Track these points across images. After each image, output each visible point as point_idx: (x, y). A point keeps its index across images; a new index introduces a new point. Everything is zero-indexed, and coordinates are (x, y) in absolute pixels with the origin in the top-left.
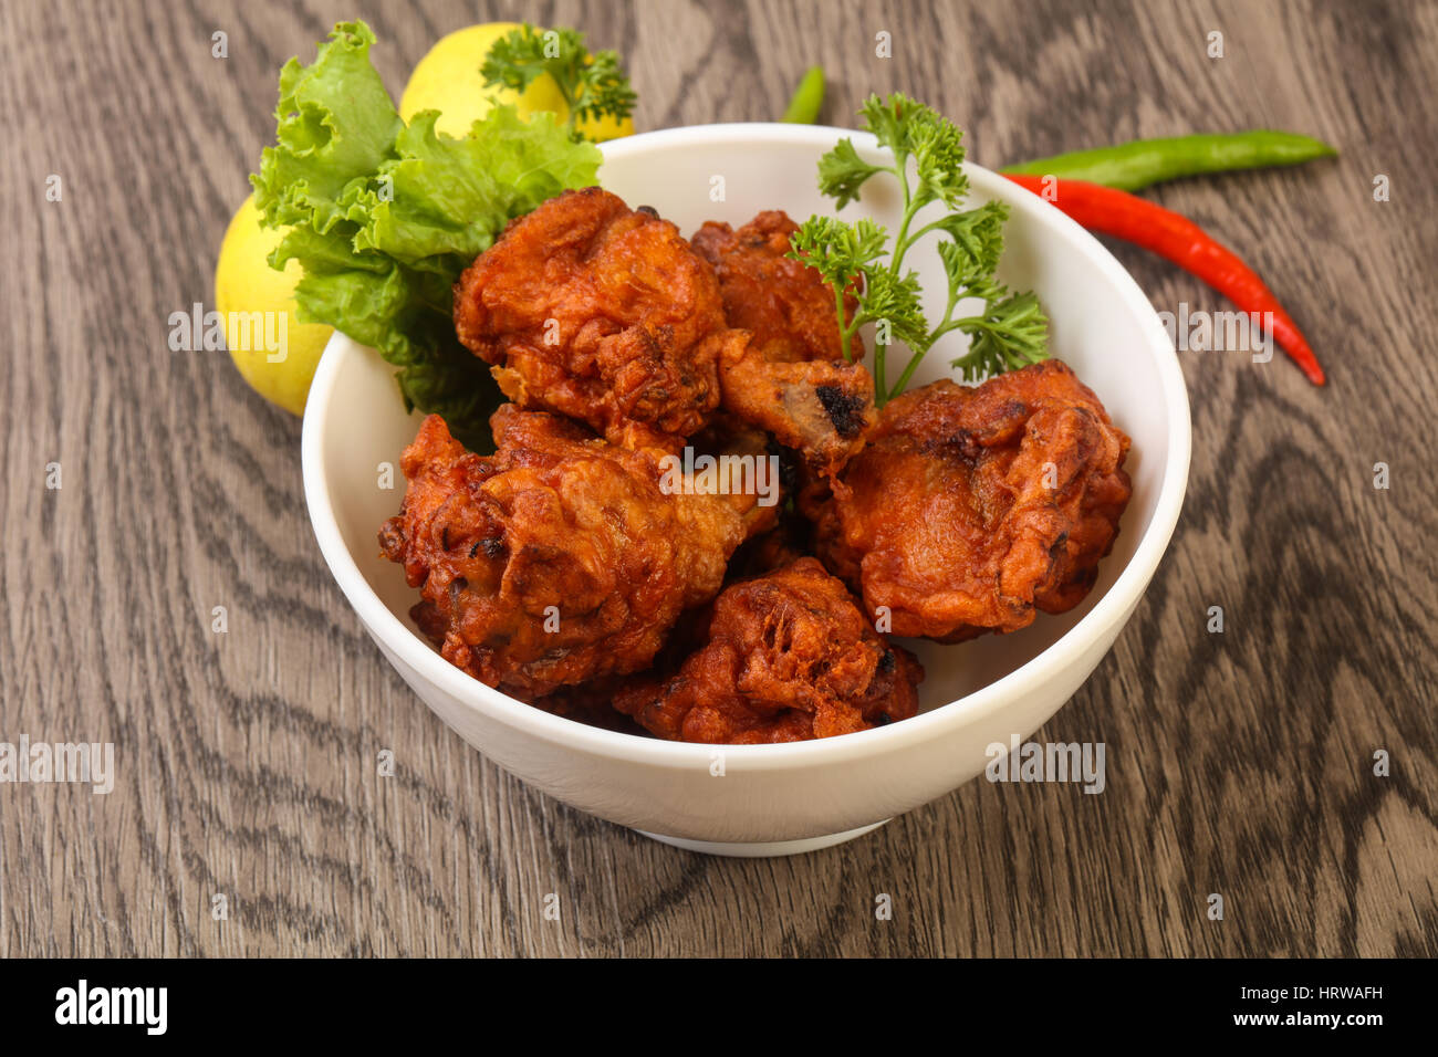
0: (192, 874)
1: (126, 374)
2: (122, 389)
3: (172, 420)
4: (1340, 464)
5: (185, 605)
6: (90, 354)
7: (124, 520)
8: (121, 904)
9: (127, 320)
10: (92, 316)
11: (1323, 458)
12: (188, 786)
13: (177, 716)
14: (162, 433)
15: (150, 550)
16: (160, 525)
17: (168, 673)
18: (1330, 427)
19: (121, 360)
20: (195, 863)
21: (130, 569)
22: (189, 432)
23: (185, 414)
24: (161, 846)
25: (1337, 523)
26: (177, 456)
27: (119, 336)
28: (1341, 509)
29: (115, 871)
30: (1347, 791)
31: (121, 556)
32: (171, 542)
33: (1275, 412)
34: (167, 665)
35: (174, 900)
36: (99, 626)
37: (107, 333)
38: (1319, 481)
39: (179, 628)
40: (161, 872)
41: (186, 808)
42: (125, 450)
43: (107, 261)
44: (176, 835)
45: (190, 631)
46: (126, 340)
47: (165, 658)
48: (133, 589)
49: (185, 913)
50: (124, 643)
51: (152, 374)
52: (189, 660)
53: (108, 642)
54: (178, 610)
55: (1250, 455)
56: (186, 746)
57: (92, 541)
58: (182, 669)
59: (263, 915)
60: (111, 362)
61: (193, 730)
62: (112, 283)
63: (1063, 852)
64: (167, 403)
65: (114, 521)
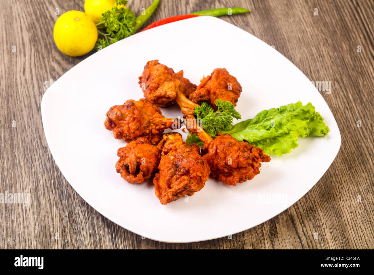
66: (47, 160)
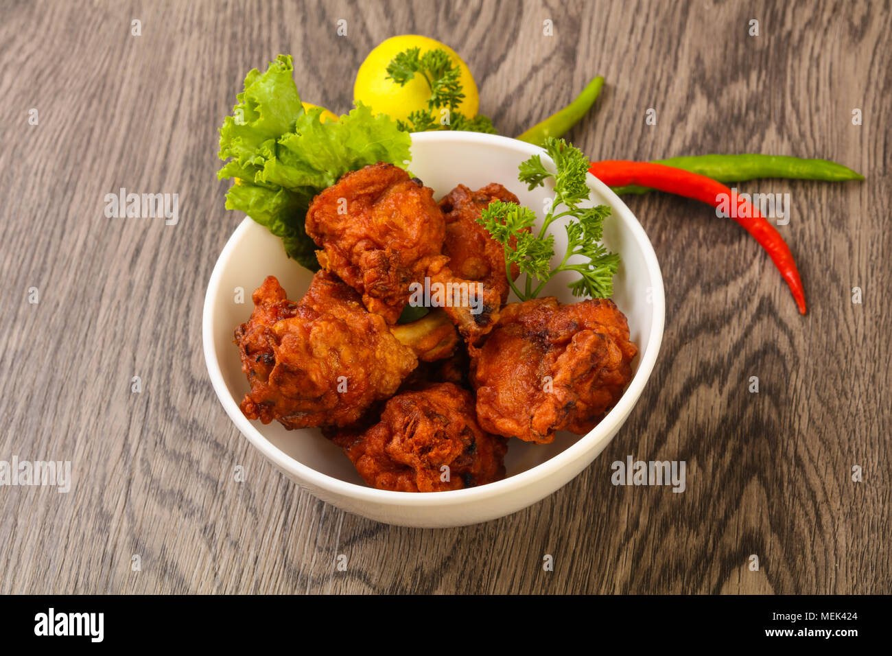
0: (142, 470)
1: (196, 187)
2: (192, 195)
3: (210, 219)
4: (797, 362)
5: (185, 322)
6: (183, 173)
7: (170, 268)
8: (104, 479)
9: (207, 156)
10: (191, 151)
11: (789, 357)
12: (155, 422)
13: (162, 382)
14: (204, 224)
15: (178, 288)
16: (187, 275)
17: (165, 358)
18: (800, 340)
19: (197, 178)
20: (146, 464)
21: (164, 297)
22: (217, 226)
23: (219, 215)
24: (132, 452)
25: (783, 396)
26: (207, 238)
27: (200, 164)
28: (787, 389)
29: (106, 460)
30: (730, 549)
31: (163, 289)
32: (189, 285)
33: (773, 325)
34: (166, 354)
35: (129, 482)
36: (140, 326)
37: (195, 162)
38: (782, 370)
39: (178, 334)
40: (128, 466)
41: (150, 434)
42: (183, 230)
43: (207, 121)
44: (141, 447)
45: (183, 337)
46: (203, 167)
47: (166, 349)
48: (163, 308)
49: (132, 492)
50: (149, 337)
51: (210, 189)
52: (177, 353)
53: (142, 334)
54: (180, 323)
55: (751, 348)
56: (161, 400)
57: (151, 277)
58: (172, 357)
59: (169, 500)
60: (192, 178)
61: (167, 392)
62: (206, 133)
63: (572, 552)
64: (212, 206)
65: (166, 268)
66: (96, 560)
